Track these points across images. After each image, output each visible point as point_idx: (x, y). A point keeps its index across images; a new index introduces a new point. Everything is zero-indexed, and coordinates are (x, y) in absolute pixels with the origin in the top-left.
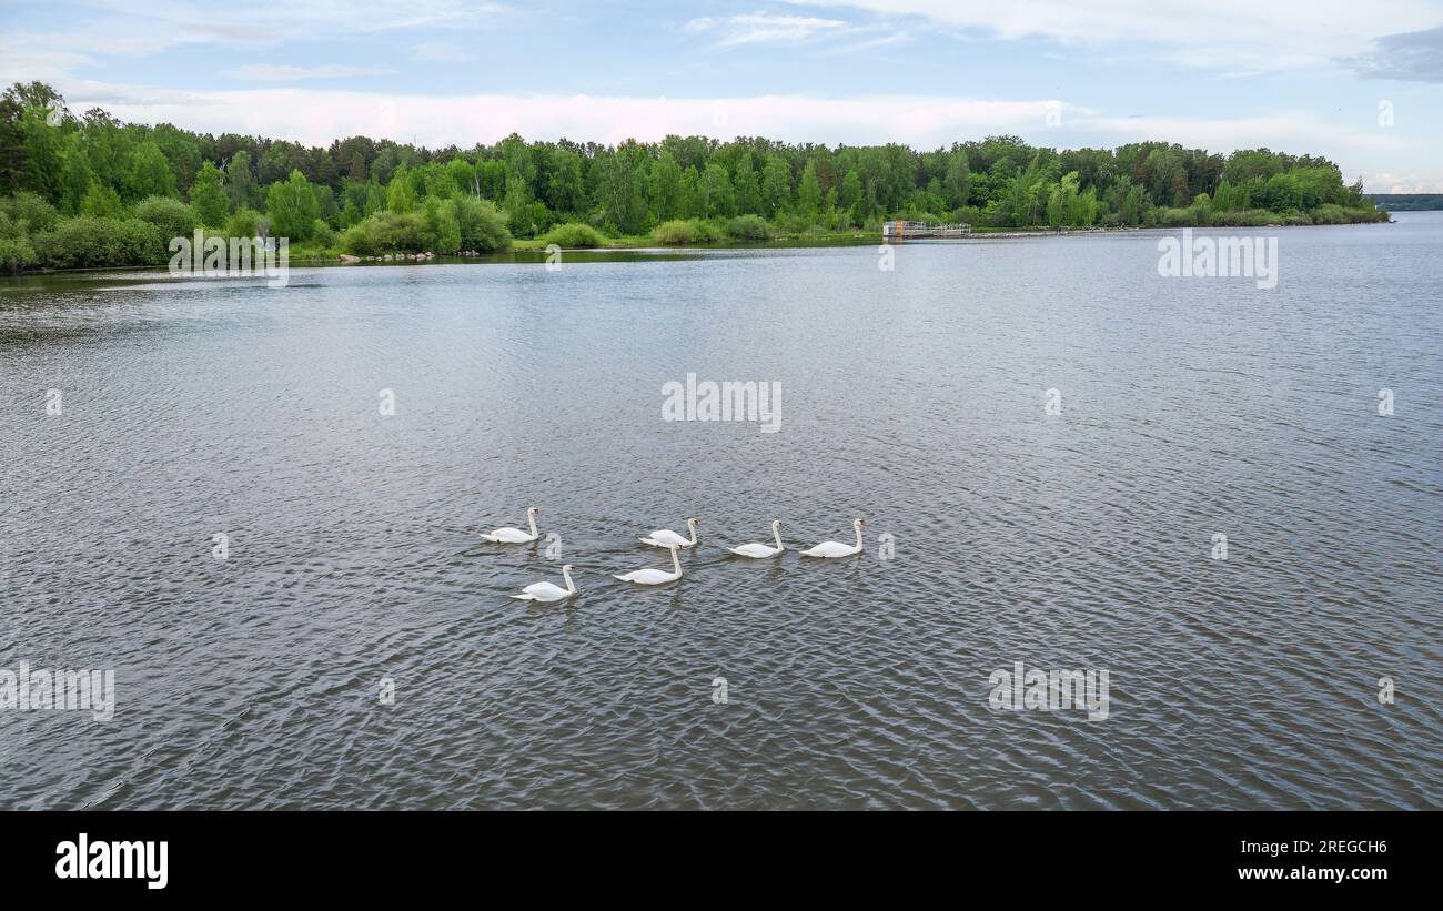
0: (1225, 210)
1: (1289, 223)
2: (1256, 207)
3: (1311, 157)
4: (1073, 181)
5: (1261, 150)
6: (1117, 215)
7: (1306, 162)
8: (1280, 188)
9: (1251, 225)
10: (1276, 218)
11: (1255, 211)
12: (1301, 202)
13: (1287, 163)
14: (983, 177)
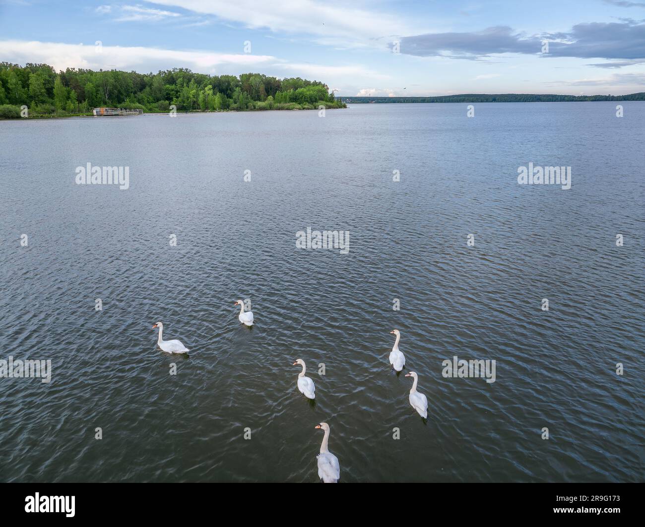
0: (280, 103)
1: (304, 109)
2: (292, 102)
3: (317, 81)
4: (210, 89)
5: (298, 78)
6: (236, 105)
7: (315, 84)
8: (300, 94)
9: (289, 109)
10: (299, 106)
11: (291, 103)
12: (309, 100)
13: (307, 83)
14: (173, 87)
